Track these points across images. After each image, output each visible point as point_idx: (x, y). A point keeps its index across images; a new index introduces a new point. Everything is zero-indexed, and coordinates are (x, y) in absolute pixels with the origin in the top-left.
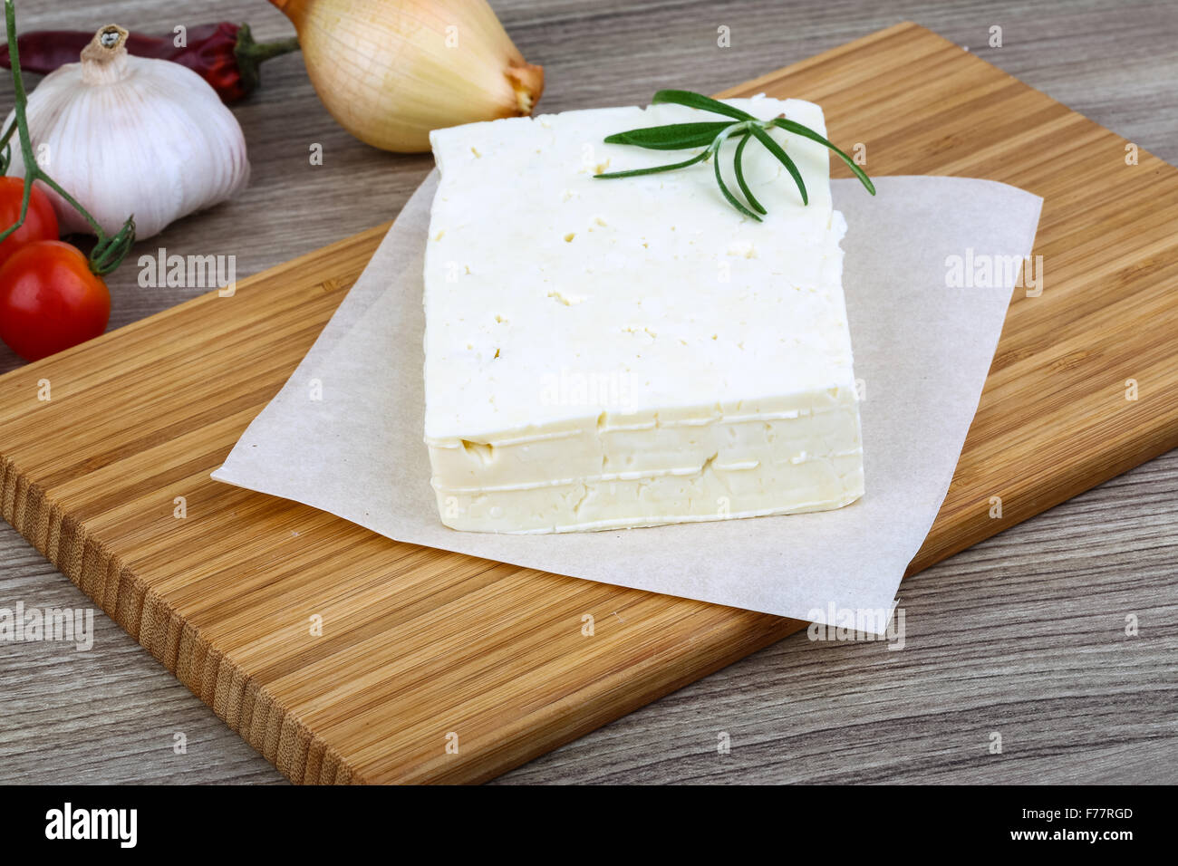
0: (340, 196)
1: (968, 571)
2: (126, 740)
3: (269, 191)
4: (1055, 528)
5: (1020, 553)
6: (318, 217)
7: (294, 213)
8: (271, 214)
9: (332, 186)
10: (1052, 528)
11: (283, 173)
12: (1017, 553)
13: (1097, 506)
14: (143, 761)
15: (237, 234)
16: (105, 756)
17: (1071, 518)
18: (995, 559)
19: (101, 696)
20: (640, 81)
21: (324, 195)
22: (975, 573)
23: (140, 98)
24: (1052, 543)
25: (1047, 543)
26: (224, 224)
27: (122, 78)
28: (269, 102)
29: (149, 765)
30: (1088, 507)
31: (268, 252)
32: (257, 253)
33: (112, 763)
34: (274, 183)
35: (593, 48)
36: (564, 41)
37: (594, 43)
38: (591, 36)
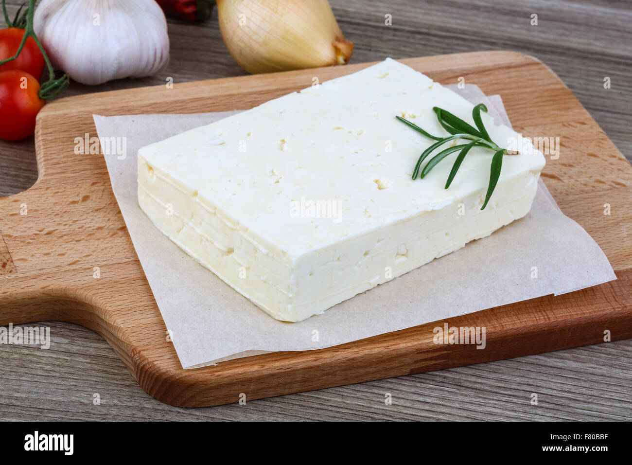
1: (417, 414)
4: (482, 405)
5: (453, 413)
10: (479, 405)
12: (451, 413)
13: (514, 400)
17: (495, 402)
18: (437, 412)
22: (420, 416)
23: (110, 7)
24: (474, 413)
25: (472, 412)
30: (508, 399)
35: (403, 49)
36: (390, 40)
37: (405, 46)
38: (405, 42)
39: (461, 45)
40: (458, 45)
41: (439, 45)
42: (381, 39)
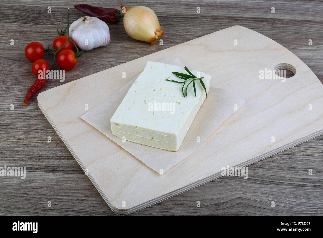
0: (125, 47)
2: (56, 146)
3: (114, 44)
6: (120, 51)
7: (117, 49)
8: (113, 49)
9: (125, 45)
11: (118, 41)
14: (58, 150)
15: (105, 52)
16: (52, 148)
19: (55, 137)
20: (185, 33)
21: (123, 47)
23: (91, 28)
26: (104, 49)
27: (90, 23)
28: (121, 24)
29: (58, 151)
31: (109, 57)
32: (108, 57)
33: (53, 150)
34: (115, 42)
35: (180, 24)
36: (176, 21)
37: (181, 23)
38: (181, 21)
39: (198, 20)
40: (197, 20)
41: (191, 21)
42: (173, 22)
